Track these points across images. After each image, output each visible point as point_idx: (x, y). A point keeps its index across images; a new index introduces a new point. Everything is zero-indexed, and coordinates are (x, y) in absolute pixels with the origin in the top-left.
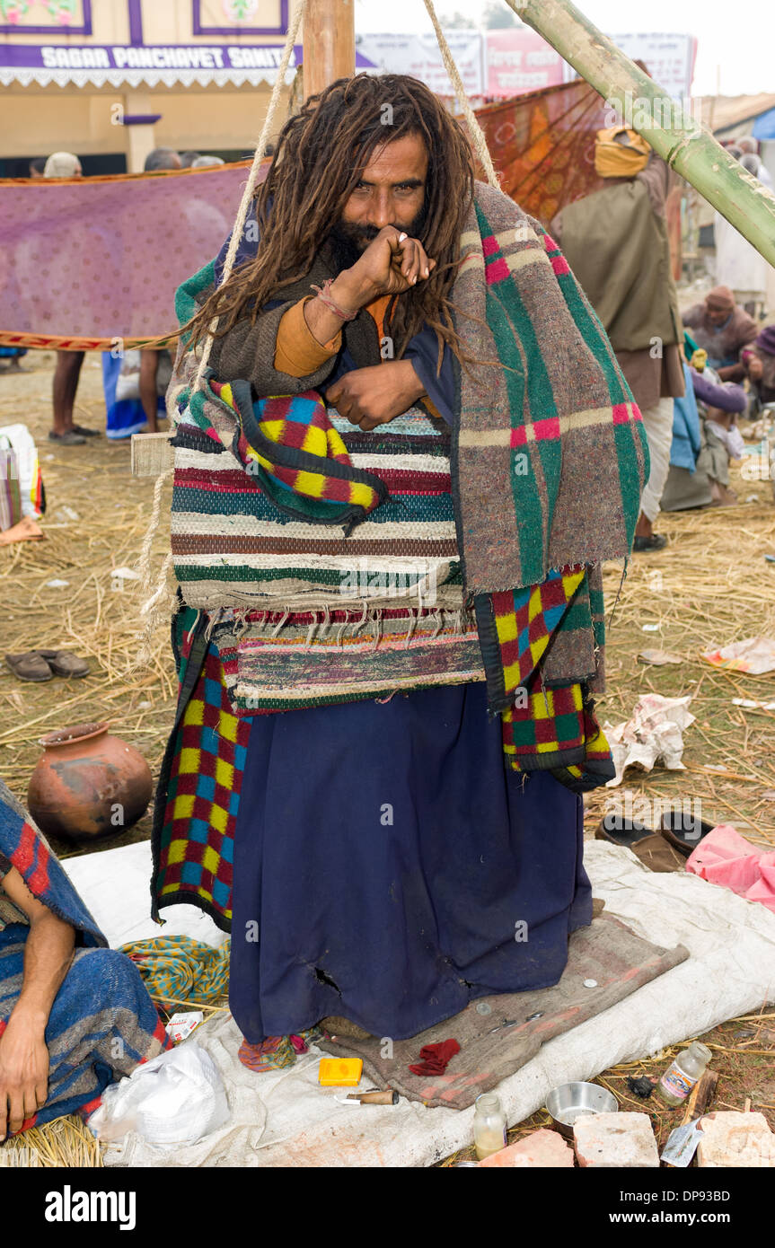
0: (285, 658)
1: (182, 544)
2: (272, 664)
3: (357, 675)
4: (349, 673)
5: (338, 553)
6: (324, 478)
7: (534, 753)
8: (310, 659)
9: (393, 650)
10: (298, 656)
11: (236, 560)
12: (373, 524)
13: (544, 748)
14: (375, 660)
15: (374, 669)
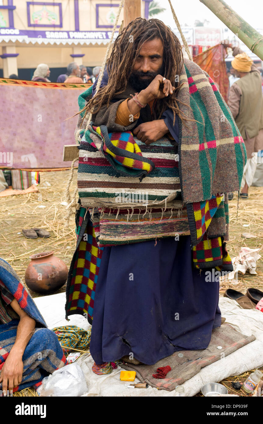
0: (117, 226)
1: (81, 184)
2: (112, 228)
3: (142, 232)
4: (139, 232)
5: (137, 188)
6: (133, 160)
7: (204, 262)
8: (125, 227)
9: (155, 224)
10: (122, 226)
11: (101, 190)
12: (149, 178)
13: (207, 260)
14: (149, 227)
15: (148, 231)
